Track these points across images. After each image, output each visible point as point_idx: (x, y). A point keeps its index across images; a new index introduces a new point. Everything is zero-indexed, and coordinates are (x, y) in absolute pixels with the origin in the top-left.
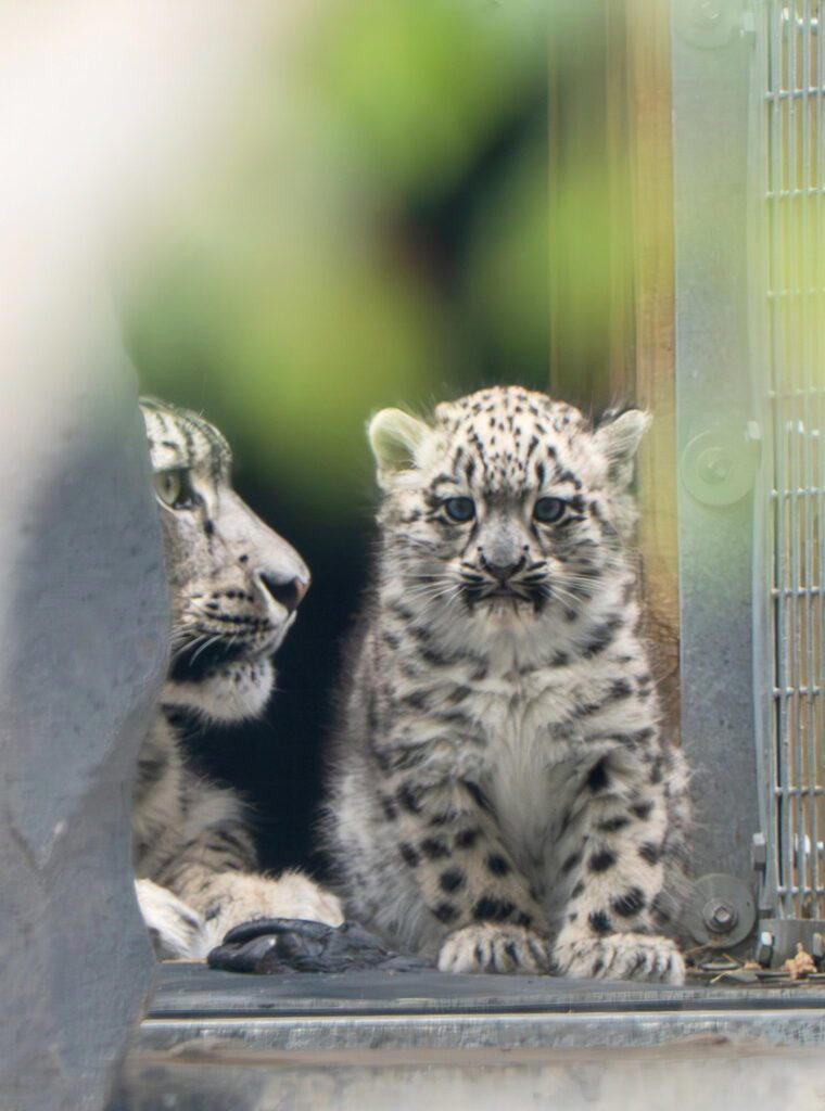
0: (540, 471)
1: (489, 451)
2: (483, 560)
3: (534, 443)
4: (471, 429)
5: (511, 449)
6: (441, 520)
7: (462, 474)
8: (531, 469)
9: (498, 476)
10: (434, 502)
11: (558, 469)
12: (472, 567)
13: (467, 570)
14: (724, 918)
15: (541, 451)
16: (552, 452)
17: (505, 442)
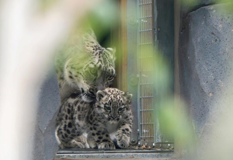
0: (120, 104)
1: (114, 101)
2: (111, 116)
3: (119, 100)
4: (111, 97)
5: (116, 101)
6: (105, 109)
7: (109, 104)
8: (119, 104)
9: (114, 105)
10: (105, 107)
11: (122, 103)
12: (110, 116)
13: (109, 117)
14: (134, 141)
15: (120, 101)
16: (121, 101)
17: (115, 100)
